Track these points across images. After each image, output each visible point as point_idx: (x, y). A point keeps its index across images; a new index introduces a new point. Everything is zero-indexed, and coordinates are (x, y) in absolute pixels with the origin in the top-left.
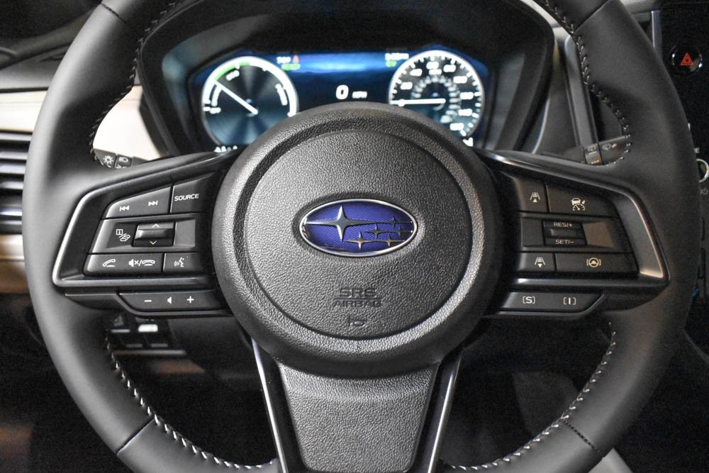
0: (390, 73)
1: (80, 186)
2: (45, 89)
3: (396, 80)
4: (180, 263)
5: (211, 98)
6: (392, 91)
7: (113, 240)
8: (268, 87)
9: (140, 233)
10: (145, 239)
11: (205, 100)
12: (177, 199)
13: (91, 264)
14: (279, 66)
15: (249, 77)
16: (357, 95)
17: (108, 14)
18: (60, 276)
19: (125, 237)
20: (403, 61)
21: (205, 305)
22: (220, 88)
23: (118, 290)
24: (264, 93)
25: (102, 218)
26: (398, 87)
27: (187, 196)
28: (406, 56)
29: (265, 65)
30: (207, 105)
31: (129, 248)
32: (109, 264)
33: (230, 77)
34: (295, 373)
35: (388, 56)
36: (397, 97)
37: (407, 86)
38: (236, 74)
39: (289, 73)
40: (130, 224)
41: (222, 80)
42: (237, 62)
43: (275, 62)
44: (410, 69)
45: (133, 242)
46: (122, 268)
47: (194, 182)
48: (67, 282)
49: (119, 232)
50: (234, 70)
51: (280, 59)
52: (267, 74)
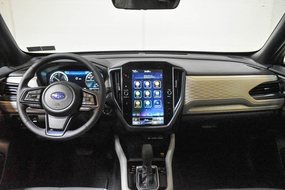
0: (86, 75)
1: (25, 89)
2: (23, 76)
3: (87, 76)
4: (37, 100)
5: (52, 79)
6: (86, 78)
7: (28, 96)
8: (63, 77)
9: (32, 96)
10: (33, 97)
11: (51, 79)
12: (38, 92)
13: (25, 99)
14: (65, 73)
15: (59, 75)
16: (79, 79)
17: (32, 68)
18: (21, 100)
19: (30, 96)
20: (89, 73)
21: (40, 106)
22: (53, 77)
23: (28, 103)
24: (62, 78)
25: (27, 93)
26: (87, 78)
27: (39, 91)
28: (89, 72)
29: (62, 73)
30: (51, 80)
31: (30, 98)
32: (27, 99)
33: (55, 75)
34: (50, 116)
35: (86, 72)
36: (87, 80)
37: (89, 78)
38: (57, 74)
39: (67, 74)
40: (31, 95)
41: (54, 75)
42: (57, 72)
43: (64, 73)
44: (90, 74)
45: (31, 97)
46: (29, 100)
47: (40, 90)
48: (22, 101)
49: (29, 96)
50: (56, 74)
51: (65, 72)
52: (63, 74)
